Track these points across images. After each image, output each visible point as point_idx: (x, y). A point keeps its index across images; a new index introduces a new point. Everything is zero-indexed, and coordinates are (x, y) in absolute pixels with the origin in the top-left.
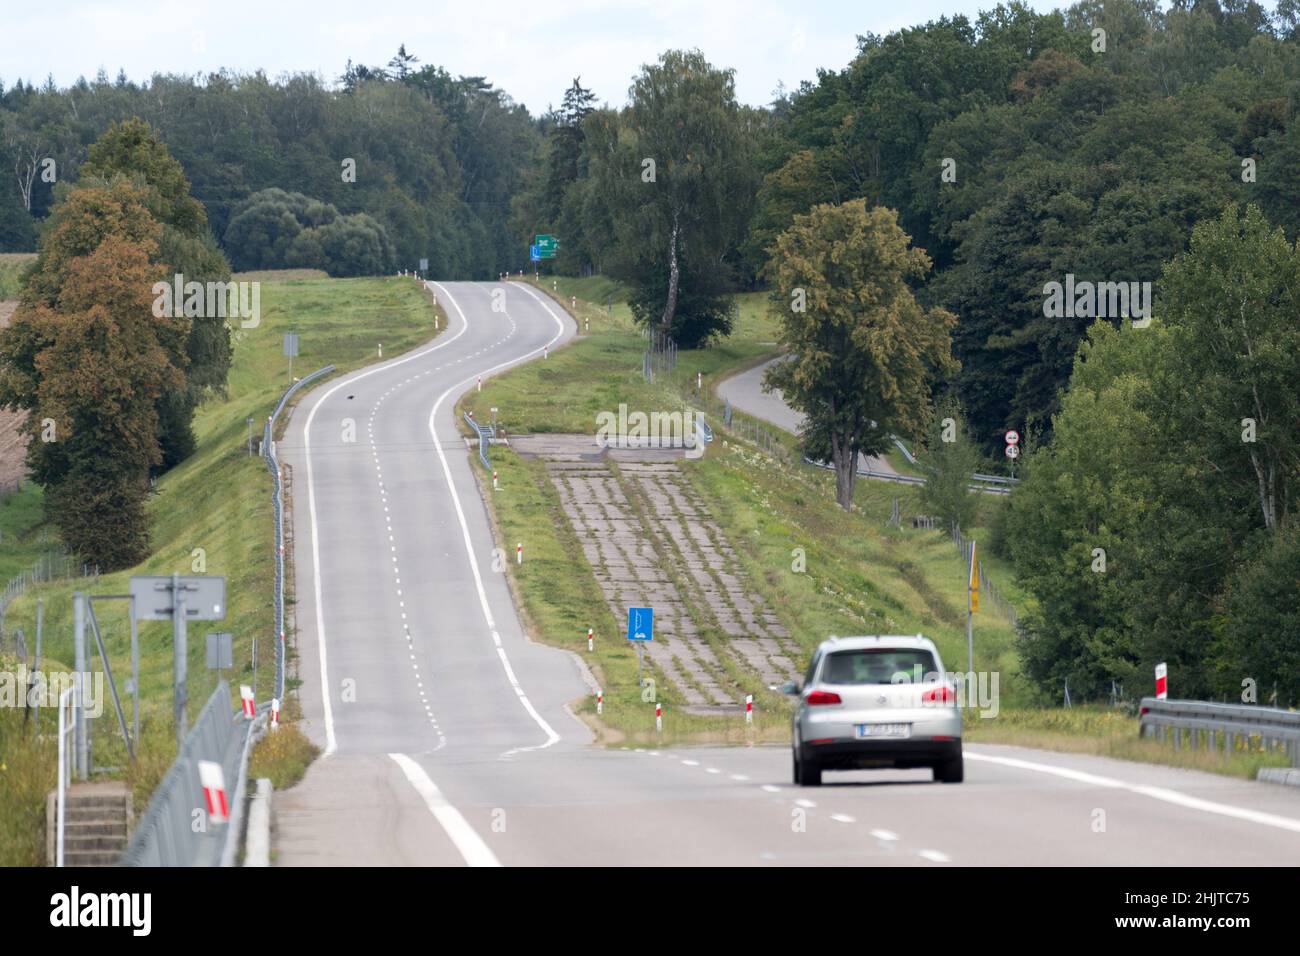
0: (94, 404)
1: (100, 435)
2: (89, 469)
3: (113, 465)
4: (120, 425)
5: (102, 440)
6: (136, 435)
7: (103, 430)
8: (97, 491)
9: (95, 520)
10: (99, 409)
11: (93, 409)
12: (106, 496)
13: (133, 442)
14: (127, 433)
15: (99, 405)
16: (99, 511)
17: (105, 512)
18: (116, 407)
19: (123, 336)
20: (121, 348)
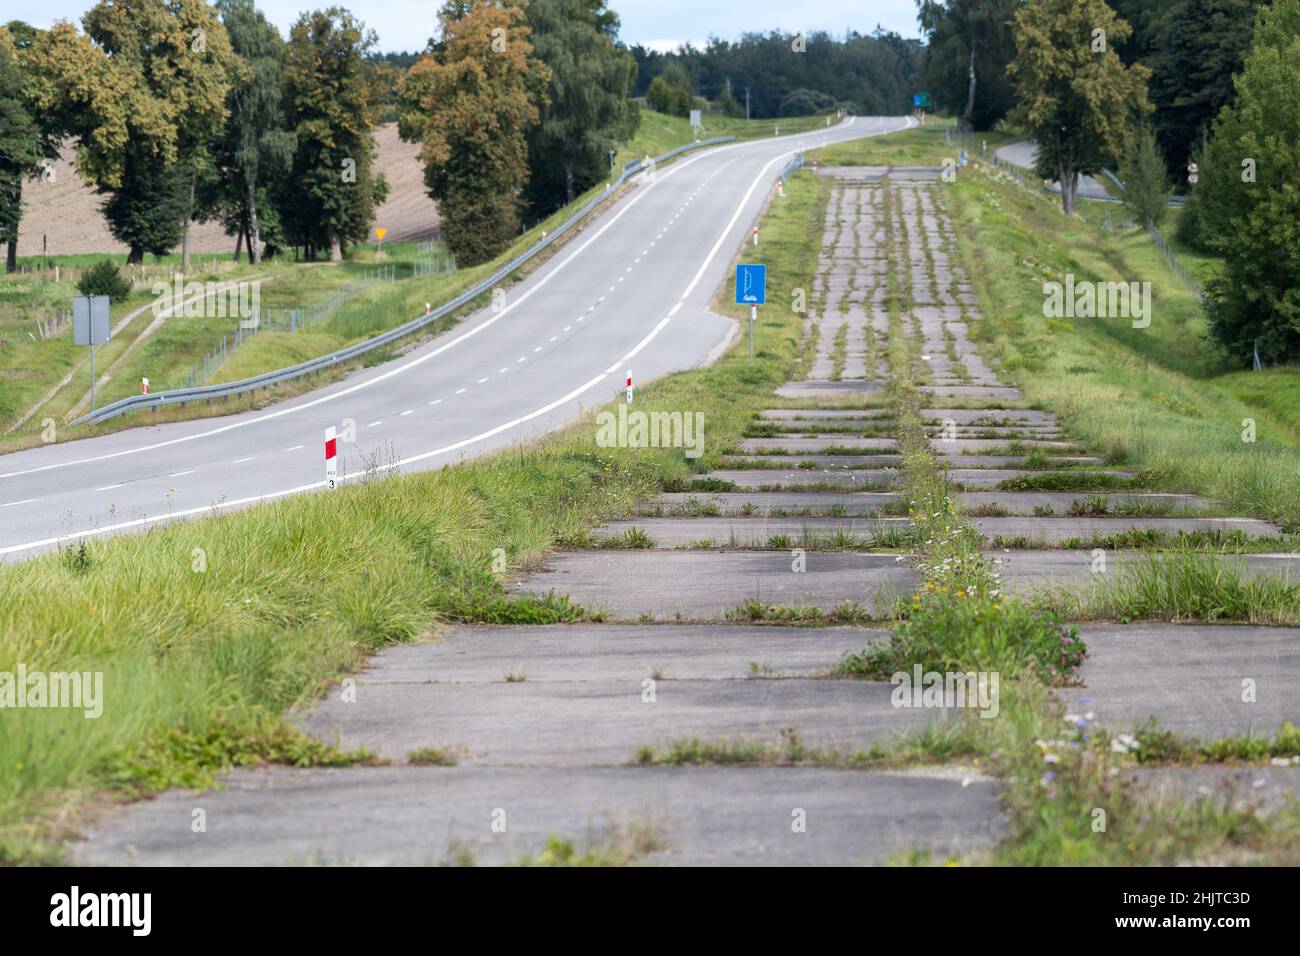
0: (469, 134)
1: (472, 158)
2: (465, 186)
3: (484, 183)
4: (488, 153)
5: (474, 163)
6: (502, 159)
7: (475, 155)
8: (472, 203)
9: (470, 225)
10: (472, 139)
11: (467, 139)
12: (478, 207)
13: (498, 164)
14: (493, 157)
15: (472, 135)
16: (472, 218)
17: (479, 220)
18: (485, 136)
19: (492, 81)
20: (489, 89)
